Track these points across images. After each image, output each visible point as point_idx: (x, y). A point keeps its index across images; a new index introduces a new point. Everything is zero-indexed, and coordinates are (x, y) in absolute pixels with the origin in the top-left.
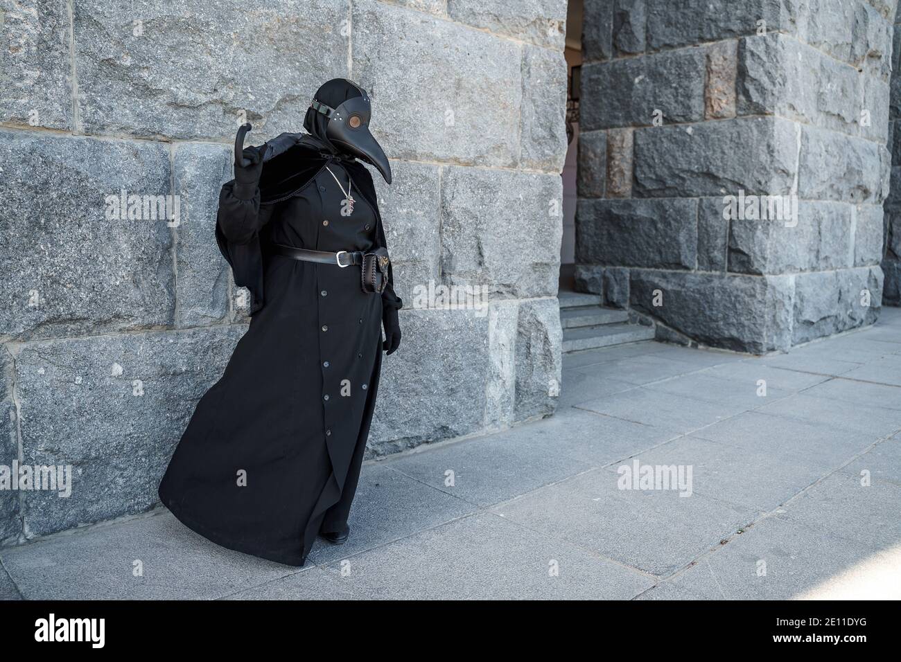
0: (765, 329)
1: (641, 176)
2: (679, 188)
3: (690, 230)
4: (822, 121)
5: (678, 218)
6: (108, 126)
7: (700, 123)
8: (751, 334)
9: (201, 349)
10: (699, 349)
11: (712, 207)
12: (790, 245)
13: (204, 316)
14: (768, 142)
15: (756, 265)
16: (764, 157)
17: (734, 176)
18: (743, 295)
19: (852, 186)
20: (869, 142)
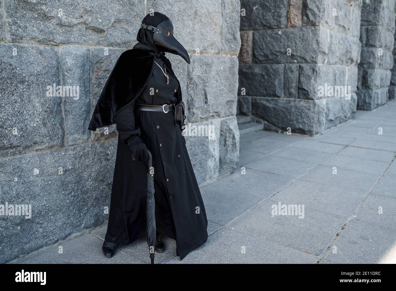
0: (315, 124)
1: (257, 54)
2: (275, 60)
3: (280, 79)
4: (337, 29)
5: (275, 73)
6: (25, 37)
7: (285, 29)
8: (308, 127)
9: (79, 157)
10: (284, 134)
11: (290, 69)
13: (79, 139)
14: (317, 39)
15: (311, 96)
16: (315, 46)
17: (301, 54)
18: (305, 109)
19: (348, 58)
20: (353, 38)
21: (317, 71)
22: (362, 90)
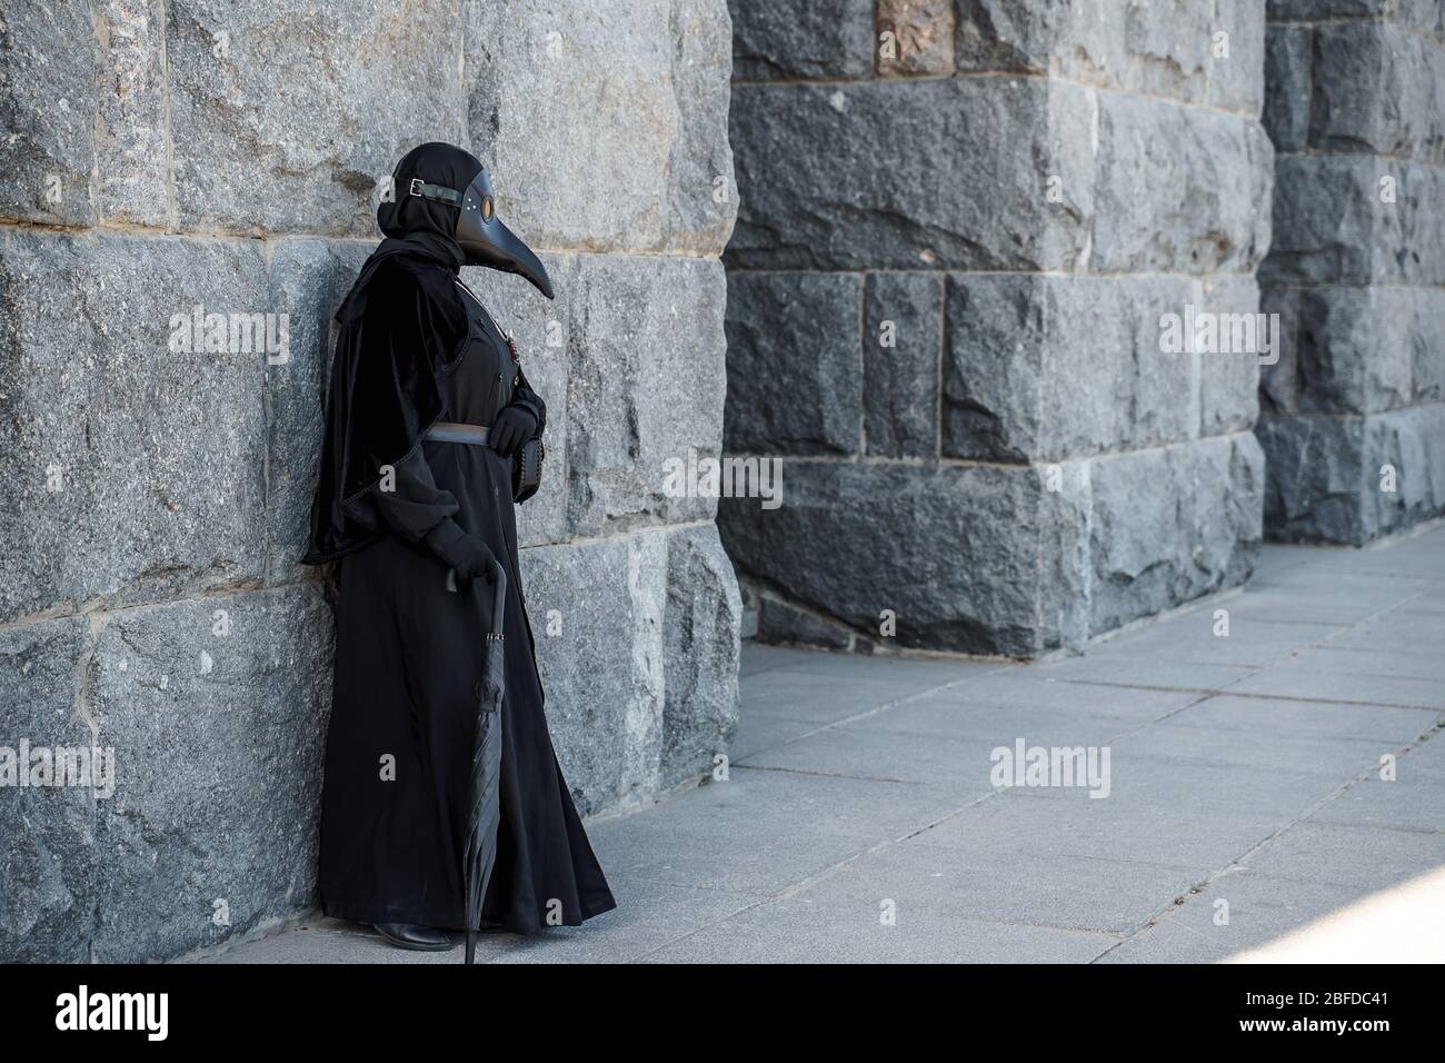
0: (1039, 594)
2: (813, 248)
3: (844, 354)
4: (1136, 79)
5: (814, 322)
7: (865, 85)
8: (1007, 608)
10: (876, 655)
11: (899, 297)
12: (1082, 390)
14: (1034, 138)
15: (1014, 440)
16: (1025, 178)
17: (954, 222)
18: (984, 513)
19: (1197, 232)
20: (1226, 115)
21: (1039, 312)
22: (1301, 419)
